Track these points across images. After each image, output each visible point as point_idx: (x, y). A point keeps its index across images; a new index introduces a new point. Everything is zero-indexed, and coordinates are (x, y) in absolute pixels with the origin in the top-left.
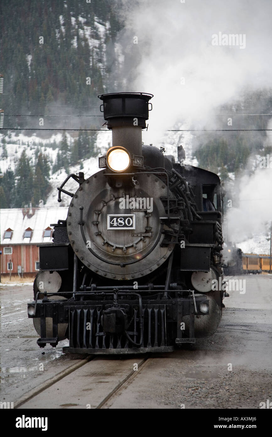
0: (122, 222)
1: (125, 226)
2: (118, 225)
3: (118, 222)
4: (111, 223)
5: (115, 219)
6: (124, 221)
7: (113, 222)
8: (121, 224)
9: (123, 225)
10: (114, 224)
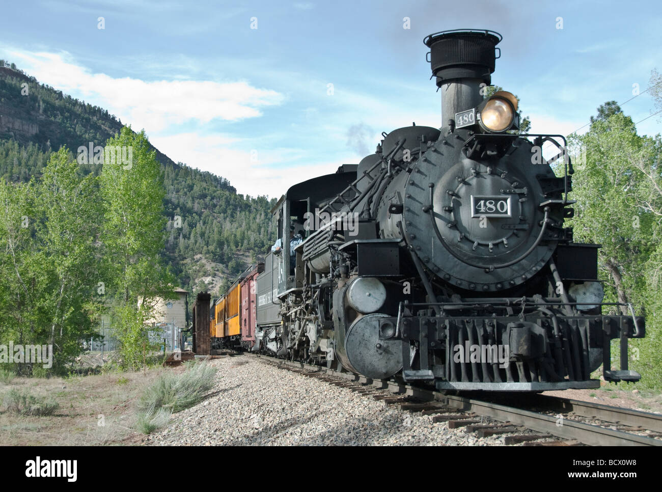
0: (492, 206)
1: (497, 212)
2: (486, 211)
3: (486, 206)
4: (477, 207)
5: (482, 202)
6: (495, 205)
7: (480, 206)
8: (490, 209)
9: (494, 211)
10: (481, 210)
